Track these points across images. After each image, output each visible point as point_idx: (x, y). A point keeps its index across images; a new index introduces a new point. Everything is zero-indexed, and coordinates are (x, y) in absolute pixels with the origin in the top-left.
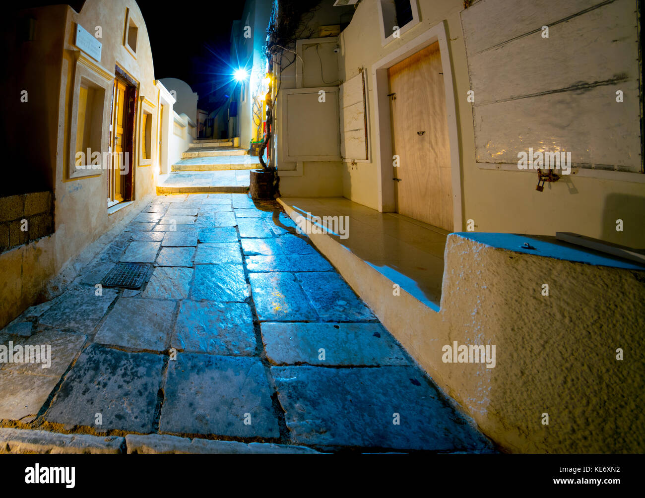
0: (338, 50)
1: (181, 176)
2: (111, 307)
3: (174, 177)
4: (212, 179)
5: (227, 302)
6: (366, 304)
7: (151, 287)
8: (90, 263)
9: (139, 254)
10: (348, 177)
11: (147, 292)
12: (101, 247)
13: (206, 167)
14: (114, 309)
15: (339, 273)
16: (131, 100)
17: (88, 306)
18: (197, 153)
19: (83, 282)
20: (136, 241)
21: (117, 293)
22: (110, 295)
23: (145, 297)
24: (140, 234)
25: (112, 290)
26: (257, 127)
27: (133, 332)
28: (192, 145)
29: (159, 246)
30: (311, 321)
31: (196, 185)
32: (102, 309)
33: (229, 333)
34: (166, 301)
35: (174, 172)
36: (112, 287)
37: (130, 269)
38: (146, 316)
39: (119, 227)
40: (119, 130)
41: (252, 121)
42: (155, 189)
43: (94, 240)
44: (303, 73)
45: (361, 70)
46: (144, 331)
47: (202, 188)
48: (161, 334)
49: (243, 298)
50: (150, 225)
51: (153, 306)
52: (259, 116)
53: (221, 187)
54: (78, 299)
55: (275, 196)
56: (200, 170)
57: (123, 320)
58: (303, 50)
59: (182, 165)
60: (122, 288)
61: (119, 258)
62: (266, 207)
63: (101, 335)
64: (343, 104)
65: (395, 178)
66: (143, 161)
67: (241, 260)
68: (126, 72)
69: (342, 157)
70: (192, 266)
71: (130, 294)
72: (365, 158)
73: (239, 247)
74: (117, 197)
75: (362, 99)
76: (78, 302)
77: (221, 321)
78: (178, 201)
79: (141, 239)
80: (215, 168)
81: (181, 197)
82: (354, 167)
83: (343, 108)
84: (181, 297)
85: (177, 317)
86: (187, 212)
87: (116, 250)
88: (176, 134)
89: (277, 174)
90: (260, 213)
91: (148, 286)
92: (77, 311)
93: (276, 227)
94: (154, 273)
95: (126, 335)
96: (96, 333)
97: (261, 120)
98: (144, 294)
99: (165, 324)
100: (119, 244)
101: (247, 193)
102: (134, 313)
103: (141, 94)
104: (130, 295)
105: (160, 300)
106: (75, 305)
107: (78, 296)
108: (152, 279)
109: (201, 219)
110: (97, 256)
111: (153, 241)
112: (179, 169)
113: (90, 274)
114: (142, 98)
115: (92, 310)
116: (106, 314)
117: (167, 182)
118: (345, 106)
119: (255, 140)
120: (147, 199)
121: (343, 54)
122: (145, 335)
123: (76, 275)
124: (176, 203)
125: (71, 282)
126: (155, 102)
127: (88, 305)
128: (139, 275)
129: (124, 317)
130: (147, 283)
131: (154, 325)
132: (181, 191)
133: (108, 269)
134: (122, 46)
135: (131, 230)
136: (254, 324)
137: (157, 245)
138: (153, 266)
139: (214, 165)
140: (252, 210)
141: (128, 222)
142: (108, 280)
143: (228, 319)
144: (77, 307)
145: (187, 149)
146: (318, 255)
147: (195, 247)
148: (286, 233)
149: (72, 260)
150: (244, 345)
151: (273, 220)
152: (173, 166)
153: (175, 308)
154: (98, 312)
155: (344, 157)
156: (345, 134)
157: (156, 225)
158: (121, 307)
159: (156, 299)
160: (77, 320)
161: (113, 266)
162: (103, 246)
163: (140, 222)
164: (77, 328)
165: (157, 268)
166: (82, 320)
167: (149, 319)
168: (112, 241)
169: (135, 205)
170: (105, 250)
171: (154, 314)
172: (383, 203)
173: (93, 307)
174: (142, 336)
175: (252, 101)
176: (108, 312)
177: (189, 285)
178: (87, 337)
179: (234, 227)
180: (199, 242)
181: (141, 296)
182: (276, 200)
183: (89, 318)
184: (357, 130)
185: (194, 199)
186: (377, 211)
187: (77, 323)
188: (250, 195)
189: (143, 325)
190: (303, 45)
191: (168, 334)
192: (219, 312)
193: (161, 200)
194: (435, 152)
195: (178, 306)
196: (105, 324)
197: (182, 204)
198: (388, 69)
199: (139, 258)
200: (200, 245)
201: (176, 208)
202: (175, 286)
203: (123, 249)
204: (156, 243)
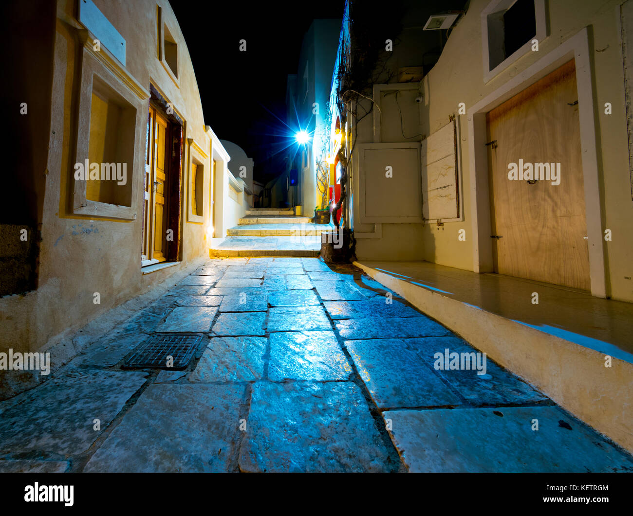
0: (420, 99)
1: (239, 240)
2: (130, 403)
3: (232, 241)
4: (277, 244)
5: (324, 382)
6: (519, 377)
7: (205, 364)
8: (105, 335)
9: (186, 322)
10: (432, 238)
11: (198, 372)
12: (128, 315)
13: (267, 232)
14: (138, 404)
15: (460, 338)
16: (175, 141)
17: (87, 402)
18: (255, 219)
19: (88, 363)
20: (183, 306)
21: (146, 377)
22: (133, 381)
23: (194, 380)
24: (188, 299)
25: (137, 373)
26: (322, 194)
27: (168, 445)
28: (248, 213)
29: (216, 312)
30: (455, 406)
31: (258, 248)
32: (114, 405)
33: (337, 433)
34: (229, 385)
35: (231, 237)
36: (138, 368)
37: (172, 341)
38: (195, 413)
39: (157, 291)
40: (159, 175)
41: (316, 188)
42: (208, 252)
43: (116, 305)
44: (381, 125)
45: (452, 118)
46: (190, 440)
47: (266, 251)
48: (220, 444)
49: (344, 374)
50: (202, 289)
51: (206, 395)
52: (324, 183)
53: (288, 251)
54: (69, 391)
55: (351, 259)
56: (261, 236)
57: (151, 422)
58: (381, 98)
59: (240, 229)
60: (156, 368)
61: (155, 328)
62: (344, 270)
63: (103, 457)
64: (426, 160)
65: (494, 235)
66: (193, 217)
67: (329, 326)
68: (166, 100)
69: (424, 219)
70: (264, 334)
71: (169, 377)
72: (456, 216)
73: (323, 311)
74: (155, 255)
75: (454, 152)
76: (68, 398)
77: (320, 413)
78: (237, 264)
79: (189, 305)
80: (278, 234)
81: (243, 260)
82: (440, 227)
83: (426, 166)
84: (252, 378)
85: (248, 410)
86: (250, 275)
87: (152, 318)
88: (231, 197)
89: (353, 236)
90: (338, 276)
91: (201, 363)
92: (62, 413)
93: (361, 289)
94: (210, 345)
95: (154, 451)
96: (92, 454)
97: (326, 187)
98: (192, 376)
99: (227, 423)
100: (157, 310)
101: (317, 257)
102: (173, 408)
103: (188, 136)
104: (169, 379)
105: (219, 383)
106: (61, 402)
107: (71, 387)
108: (206, 353)
109: (269, 282)
110: (117, 326)
111: (207, 306)
112: (236, 233)
113: (103, 351)
114: (190, 141)
115: (95, 409)
116: (120, 414)
117: (222, 245)
118: (428, 163)
119: (320, 208)
120: (198, 262)
121: (427, 103)
122: (192, 448)
123: (75, 354)
124: (235, 266)
125: (64, 365)
126: (206, 151)
127: (89, 400)
128: (185, 349)
129: (153, 417)
130: (198, 359)
131: (209, 428)
132: (240, 254)
133: (134, 343)
134: (157, 60)
135: (175, 294)
136: (372, 413)
137: (213, 311)
138: (208, 336)
139: (276, 231)
140: (328, 273)
141: (171, 285)
142: (133, 358)
143: (330, 408)
144: (63, 405)
145: (243, 216)
146: (425, 317)
147: (266, 311)
148: (376, 295)
149: (72, 332)
150: (367, 455)
151: (355, 282)
152: (229, 230)
153: (244, 396)
154: (105, 412)
155: (426, 218)
156: (429, 193)
157: (210, 288)
158: (150, 400)
159: (212, 383)
160: (58, 430)
161: (144, 338)
162: (130, 313)
163: (188, 285)
164: (53, 446)
165: (212, 339)
166: (69, 431)
167: (199, 418)
168: (146, 307)
169: (182, 267)
170: (134, 318)
171: (208, 407)
172: (480, 262)
173: (98, 404)
174: (185, 451)
175: (315, 167)
176: (124, 410)
177: (262, 359)
178: (71, 465)
179: (311, 289)
180: (270, 306)
181: (188, 379)
182: (352, 264)
183: (85, 424)
184: (445, 187)
185: (258, 262)
186: (473, 272)
187: (54, 437)
188: (322, 259)
189: (189, 429)
190: (381, 91)
191: (233, 442)
192: (315, 398)
193: (217, 263)
194: (553, 201)
195: (248, 392)
196: (116, 432)
197: (243, 267)
198: (487, 114)
199: (186, 327)
200: (272, 310)
201: (235, 271)
202: (242, 361)
203: (163, 316)
204: (212, 308)
